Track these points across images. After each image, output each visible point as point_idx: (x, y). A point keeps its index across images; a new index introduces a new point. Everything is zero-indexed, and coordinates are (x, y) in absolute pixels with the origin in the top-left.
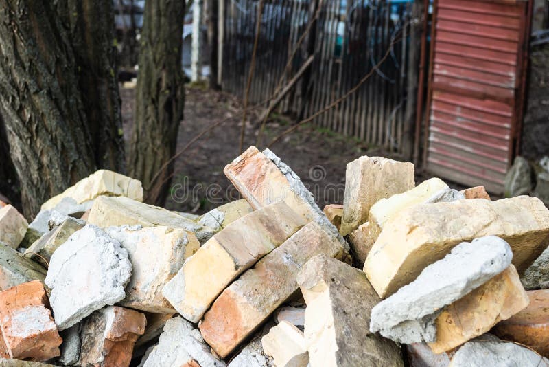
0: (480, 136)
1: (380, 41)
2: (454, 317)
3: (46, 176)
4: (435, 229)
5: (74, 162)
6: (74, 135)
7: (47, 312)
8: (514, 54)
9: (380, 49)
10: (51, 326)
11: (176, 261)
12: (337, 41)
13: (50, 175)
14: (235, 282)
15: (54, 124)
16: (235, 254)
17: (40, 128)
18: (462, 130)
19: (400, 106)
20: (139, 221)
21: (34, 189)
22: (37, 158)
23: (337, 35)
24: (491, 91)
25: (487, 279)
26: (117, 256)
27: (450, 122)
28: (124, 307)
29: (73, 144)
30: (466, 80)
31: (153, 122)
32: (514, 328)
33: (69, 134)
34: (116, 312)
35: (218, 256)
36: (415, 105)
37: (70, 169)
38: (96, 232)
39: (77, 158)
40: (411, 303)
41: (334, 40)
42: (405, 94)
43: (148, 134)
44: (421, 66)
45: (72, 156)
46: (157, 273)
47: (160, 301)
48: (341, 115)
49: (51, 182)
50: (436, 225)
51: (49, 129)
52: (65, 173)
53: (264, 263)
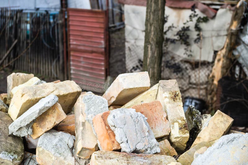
0: (92, 69)
1: (46, 31)
2: (38, 124)
4: (32, 94)
8: (102, 33)
9: (47, 35)
12: (27, 32)
18: (84, 67)
19: (57, 58)
23: (27, 29)
24: (95, 50)
25: (47, 109)
27: (79, 64)
30: (84, 46)
32: (64, 127)
36: (63, 58)
40: (21, 121)
41: (26, 32)
42: (59, 53)
44: (64, 40)
48: (31, 65)
50: (32, 93)
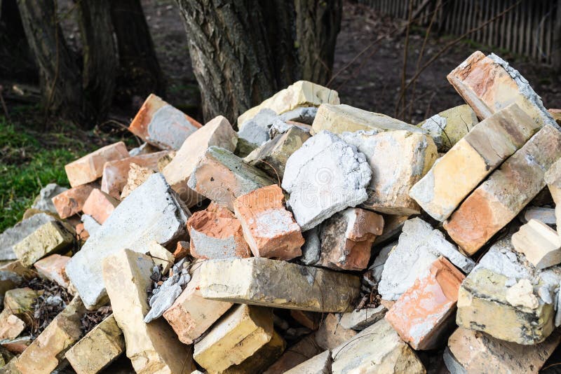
3: (229, 89)
5: (256, 75)
6: (255, 48)
7: (289, 214)
10: (295, 228)
11: (417, 164)
13: (232, 89)
14: (486, 182)
15: (238, 37)
16: (485, 155)
17: (223, 42)
20: (369, 126)
21: (217, 103)
22: (220, 72)
26: (357, 160)
28: (364, 209)
29: (254, 57)
31: (311, 35)
33: (251, 48)
34: (357, 214)
35: (469, 157)
37: (252, 82)
38: (332, 138)
39: (258, 71)
43: (306, 47)
45: (254, 70)
46: (398, 175)
47: (403, 202)
49: (233, 95)
51: (233, 43)
52: (247, 86)
53: (509, 165)
